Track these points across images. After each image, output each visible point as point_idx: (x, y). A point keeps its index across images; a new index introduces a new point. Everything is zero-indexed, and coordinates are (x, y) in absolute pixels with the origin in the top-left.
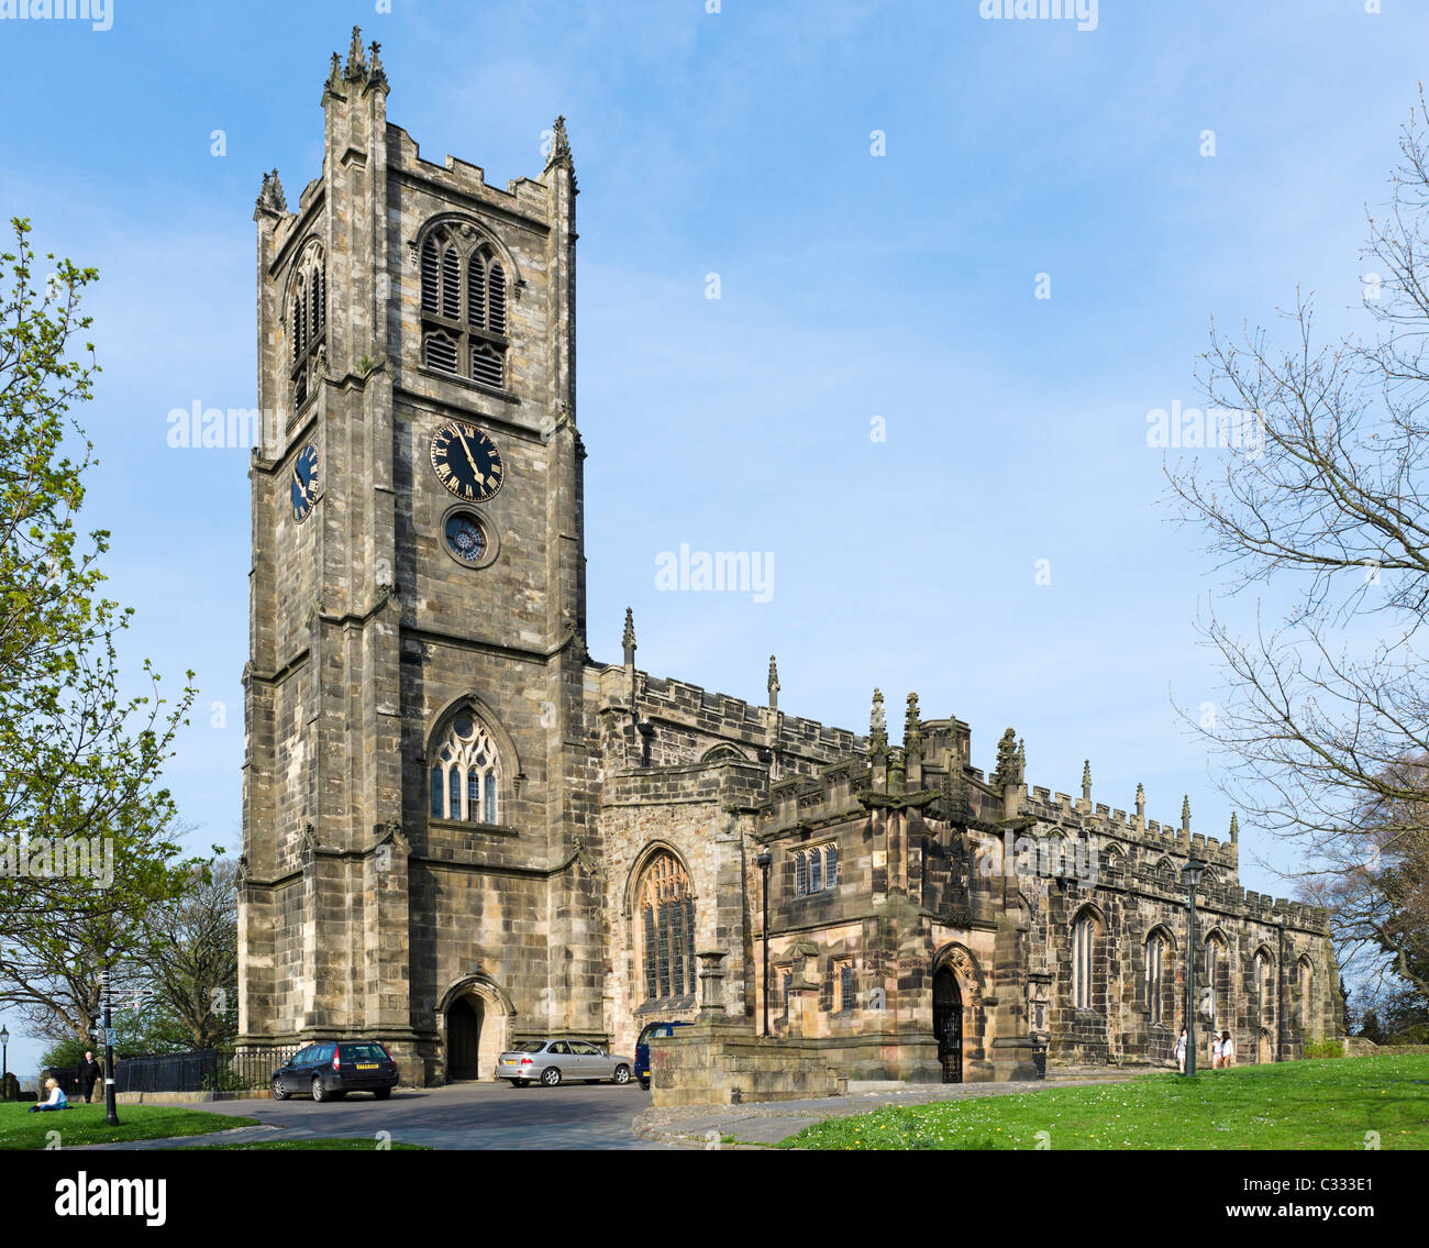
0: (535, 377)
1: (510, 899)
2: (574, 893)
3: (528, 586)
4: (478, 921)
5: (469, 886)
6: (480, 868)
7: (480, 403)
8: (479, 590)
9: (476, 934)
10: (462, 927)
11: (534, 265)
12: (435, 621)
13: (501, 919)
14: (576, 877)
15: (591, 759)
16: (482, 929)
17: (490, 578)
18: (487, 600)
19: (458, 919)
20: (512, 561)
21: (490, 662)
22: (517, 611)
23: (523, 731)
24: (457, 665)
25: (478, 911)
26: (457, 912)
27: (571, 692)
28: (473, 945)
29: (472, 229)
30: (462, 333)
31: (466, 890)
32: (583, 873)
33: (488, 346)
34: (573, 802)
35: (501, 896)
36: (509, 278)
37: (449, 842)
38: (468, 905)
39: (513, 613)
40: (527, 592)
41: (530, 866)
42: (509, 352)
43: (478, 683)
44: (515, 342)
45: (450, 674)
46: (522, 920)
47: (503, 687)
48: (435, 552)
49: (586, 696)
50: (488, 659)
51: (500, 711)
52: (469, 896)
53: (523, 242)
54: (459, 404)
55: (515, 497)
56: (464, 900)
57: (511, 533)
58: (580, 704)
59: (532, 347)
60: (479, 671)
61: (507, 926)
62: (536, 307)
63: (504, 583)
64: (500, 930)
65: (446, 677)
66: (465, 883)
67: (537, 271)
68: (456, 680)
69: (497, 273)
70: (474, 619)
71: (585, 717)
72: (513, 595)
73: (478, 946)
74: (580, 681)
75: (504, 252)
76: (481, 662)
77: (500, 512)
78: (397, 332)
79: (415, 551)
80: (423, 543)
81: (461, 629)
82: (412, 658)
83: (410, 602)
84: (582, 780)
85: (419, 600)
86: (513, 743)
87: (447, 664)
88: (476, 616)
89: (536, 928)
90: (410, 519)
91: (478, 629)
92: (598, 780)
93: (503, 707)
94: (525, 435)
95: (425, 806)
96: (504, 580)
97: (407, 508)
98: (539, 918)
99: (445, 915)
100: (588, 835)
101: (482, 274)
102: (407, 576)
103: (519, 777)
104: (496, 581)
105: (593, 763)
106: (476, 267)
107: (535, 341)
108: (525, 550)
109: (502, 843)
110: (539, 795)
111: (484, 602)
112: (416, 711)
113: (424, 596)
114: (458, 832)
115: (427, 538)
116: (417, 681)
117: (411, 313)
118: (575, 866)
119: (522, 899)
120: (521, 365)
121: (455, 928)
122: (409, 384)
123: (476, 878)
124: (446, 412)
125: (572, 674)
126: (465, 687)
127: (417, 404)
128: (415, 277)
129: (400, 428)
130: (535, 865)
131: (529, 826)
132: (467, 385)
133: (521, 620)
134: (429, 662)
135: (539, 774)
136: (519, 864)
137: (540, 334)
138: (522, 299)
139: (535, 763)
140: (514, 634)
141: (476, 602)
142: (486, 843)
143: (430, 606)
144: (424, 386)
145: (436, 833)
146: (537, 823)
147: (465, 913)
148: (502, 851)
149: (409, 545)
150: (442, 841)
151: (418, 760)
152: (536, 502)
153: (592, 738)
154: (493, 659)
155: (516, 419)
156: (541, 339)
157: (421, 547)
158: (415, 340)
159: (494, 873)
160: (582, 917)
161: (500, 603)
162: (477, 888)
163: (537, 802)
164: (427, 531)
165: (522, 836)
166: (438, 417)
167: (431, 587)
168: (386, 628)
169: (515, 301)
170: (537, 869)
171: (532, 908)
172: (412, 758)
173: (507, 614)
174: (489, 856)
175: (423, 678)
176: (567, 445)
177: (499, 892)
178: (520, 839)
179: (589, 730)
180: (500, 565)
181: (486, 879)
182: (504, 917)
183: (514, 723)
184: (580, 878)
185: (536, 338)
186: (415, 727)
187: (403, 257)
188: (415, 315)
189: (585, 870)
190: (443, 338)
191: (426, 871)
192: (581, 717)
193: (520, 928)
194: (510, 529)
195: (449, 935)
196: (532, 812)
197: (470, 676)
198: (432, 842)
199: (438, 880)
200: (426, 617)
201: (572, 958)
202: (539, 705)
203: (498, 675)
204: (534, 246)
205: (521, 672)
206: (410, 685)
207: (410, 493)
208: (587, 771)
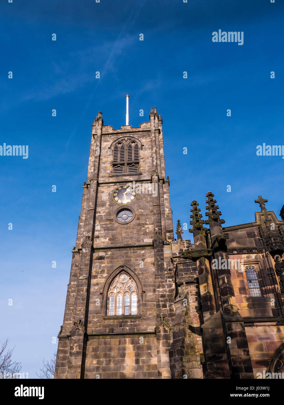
0: (148, 167)
1: (138, 348)
2: (161, 342)
3: (146, 224)
4: (123, 361)
5: (120, 344)
6: (123, 335)
7: (130, 178)
8: (128, 230)
9: (122, 367)
10: (115, 364)
11: (147, 140)
12: (111, 244)
13: (134, 358)
14: (162, 333)
15: (168, 280)
16: (125, 365)
17: (132, 226)
19: (114, 361)
20: (140, 218)
21: (131, 252)
22: (142, 233)
23: (145, 275)
24: (118, 256)
25: (123, 355)
26: (113, 358)
27: (158, 255)
28: (120, 373)
29: (128, 139)
30: (125, 163)
31: (118, 346)
32: (165, 331)
33: (133, 164)
34: (161, 299)
35: (134, 347)
36: (140, 146)
37: (112, 325)
38: (118, 353)
39: (141, 234)
40: (146, 226)
41: (149, 331)
42: (140, 163)
43: (126, 261)
44: (141, 160)
45: (115, 260)
46: (145, 358)
47: (137, 260)
48: (112, 222)
49: (165, 256)
50: (130, 252)
51: (135, 270)
52: (119, 349)
53: (143, 136)
54: (123, 180)
55: (142, 200)
56: (117, 351)
58: (163, 259)
59: (147, 160)
60: (127, 256)
61: (137, 362)
62: (148, 150)
63: (137, 226)
64: (134, 364)
65: (114, 262)
66: (118, 343)
68: (118, 262)
69: (137, 146)
70: (126, 240)
71: (165, 264)
72: (141, 228)
73: (123, 373)
74: (162, 251)
75: (137, 141)
76: (127, 253)
77: (136, 205)
78: (104, 170)
79: (105, 224)
80: (108, 221)
81: (121, 244)
82: (101, 258)
83: (103, 240)
84: (164, 289)
85: (106, 239)
86: (139, 280)
87: (115, 257)
88: (127, 238)
89: (152, 361)
90: (104, 216)
91: (127, 242)
92: (172, 288)
93: (136, 267)
94: (144, 182)
95: (103, 311)
96: (138, 225)
97: (103, 213)
98: (153, 356)
99: (108, 359)
100: (169, 313)
101: (132, 148)
102: (102, 232)
103: (143, 293)
104: (134, 226)
105: (169, 281)
106: (130, 147)
107: (148, 158)
108: (145, 214)
109: (136, 322)
110: (153, 299)
111: (130, 233)
112: (101, 276)
113: (108, 237)
114: (116, 321)
115: (110, 219)
116: (103, 265)
117: (108, 164)
118: (161, 328)
119: (145, 347)
120: (143, 165)
121: (112, 365)
122: (107, 181)
123: (123, 339)
124: (118, 184)
125: (159, 249)
126: (121, 263)
127: (108, 185)
128: (110, 155)
129: (103, 192)
130: (151, 330)
131: (148, 313)
132: (125, 175)
133: (144, 236)
134: (108, 258)
135: (152, 290)
136: (143, 330)
137: (149, 156)
138: (143, 149)
139: (150, 286)
140: (141, 241)
141: (127, 234)
142: (129, 323)
143: (110, 240)
144: (112, 180)
145: (107, 322)
146: (151, 311)
147: (117, 358)
148: (136, 326)
149: (103, 223)
150: (109, 325)
151: (101, 294)
152: (149, 199)
153: (169, 271)
154: (132, 251)
155: (142, 179)
156: (150, 157)
157: (108, 223)
158: (109, 170)
159: (132, 336)
160: (166, 353)
161: (136, 232)
162: (123, 344)
163: (151, 302)
164: (110, 217)
165: (145, 318)
166: (115, 186)
167: (110, 234)
168: (86, 250)
169: (141, 151)
170: (150, 332)
171: (149, 351)
172: (99, 293)
173: (139, 235)
174: (129, 329)
175: (105, 264)
176: (156, 180)
177: (133, 345)
178: (144, 319)
179: (168, 268)
180: (136, 221)
181: (127, 339)
182: (136, 357)
183: (140, 273)
184: (164, 333)
185: (148, 157)
186: (101, 282)
187: (107, 152)
188: (110, 164)
189: (167, 329)
190: (119, 167)
191: (100, 339)
192: (164, 264)
193: (143, 362)
194: (140, 209)
195: (109, 369)
196: (149, 306)
197: (123, 259)
198: (105, 326)
199: (105, 343)
200: (108, 243)
201: (162, 376)
202: (151, 264)
203: (134, 256)
204: (147, 136)
205: (144, 253)
206: (100, 267)
207: (105, 208)
208: (167, 285)
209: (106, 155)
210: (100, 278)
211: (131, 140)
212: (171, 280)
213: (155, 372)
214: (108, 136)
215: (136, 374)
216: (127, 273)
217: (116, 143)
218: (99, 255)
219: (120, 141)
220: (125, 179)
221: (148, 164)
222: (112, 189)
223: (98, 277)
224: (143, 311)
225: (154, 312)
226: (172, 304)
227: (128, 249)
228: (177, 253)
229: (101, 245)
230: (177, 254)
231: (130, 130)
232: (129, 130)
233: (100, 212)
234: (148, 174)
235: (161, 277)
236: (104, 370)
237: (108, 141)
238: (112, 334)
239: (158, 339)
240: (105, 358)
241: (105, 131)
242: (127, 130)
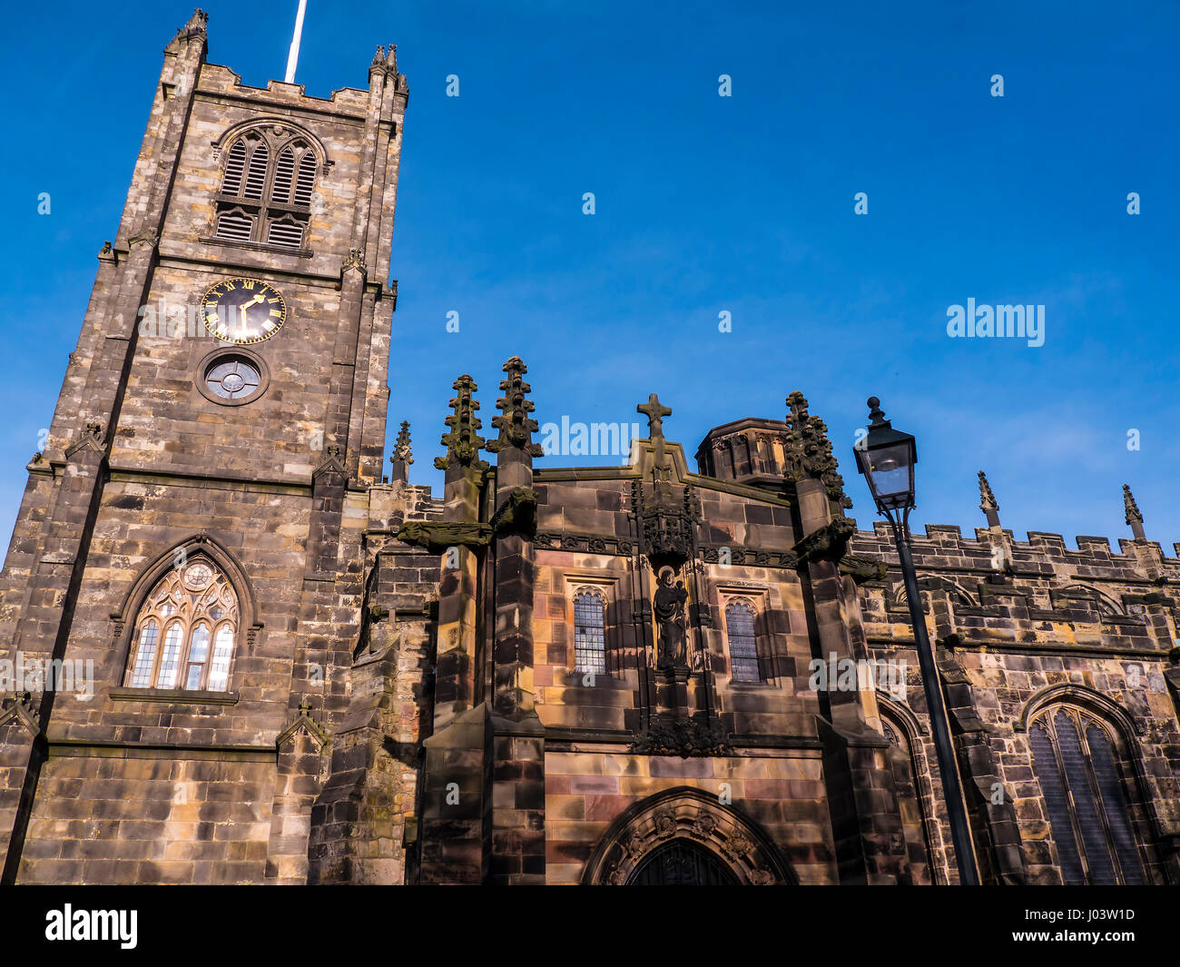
0: (337, 235)
1: (215, 792)
2: (290, 778)
3: (301, 418)
4: (159, 828)
5: (155, 775)
6: (172, 749)
7: (269, 261)
8: (237, 426)
9: (151, 846)
10: (131, 837)
11: (347, 149)
12: (173, 462)
13: (196, 822)
14: (298, 753)
15: (343, 597)
16: (163, 839)
17: (253, 414)
18: (246, 436)
19: (126, 828)
20: (284, 395)
21: (236, 499)
22: (283, 444)
23: (270, 573)
24: (191, 505)
25: (162, 811)
26: (125, 817)
27: (323, 520)
28: (144, 864)
29: (285, 129)
30: (260, 208)
31: (147, 784)
32: (308, 747)
33: (289, 216)
34: (310, 652)
35: (201, 788)
36: (320, 161)
37: (136, 718)
38: (146, 804)
39: (278, 446)
40: (300, 424)
41: (256, 743)
42: (311, 218)
43: (216, 523)
44: (318, 209)
45: (179, 516)
46: (231, 823)
47: (251, 525)
48: (187, 394)
49: (345, 523)
50: (233, 497)
51: (241, 554)
52: (150, 792)
53: (337, 133)
54: (244, 263)
55: (298, 337)
56: (141, 798)
57: (288, 370)
58: (336, 534)
59: (336, 213)
60: (220, 510)
61: (205, 832)
62: (347, 180)
63: (270, 417)
64: (193, 839)
65: (172, 520)
66: (149, 773)
67: (351, 153)
68: (186, 521)
69: (310, 159)
70: (225, 457)
71: (341, 548)
72: (281, 428)
73: (152, 865)
74: (339, 507)
75: (315, 143)
76: (224, 499)
77: (277, 351)
78: (185, 213)
79: (161, 396)
80: (174, 386)
81: (206, 468)
82: (131, 503)
83: (145, 445)
84: (326, 623)
85: (156, 443)
86: (250, 587)
87: (178, 506)
88: (229, 452)
89: (252, 832)
90: (163, 366)
91: (229, 466)
92: (351, 622)
93: (247, 548)
94: (316, 283)
95: (111, 673)
96: (272, 415)
97: (162, 355)
98: (258, 817)
99: (107, 821)
100: (329, 694)
101: (292, 161)
102: (146, 420)
103: (255, 628)
104: (260, 417)
105: (346, 602)
106: (287, 157)
107: (341, 207)
108: (303, 384)
109: (218, 714)
110: (284, 648)
111: (242, 438)
112: (123, 560)
113: (164, 437)
114: (152, 705)
115: (180, 382)
116: (133, 527)
117: (204, 197)
118: (298, 738)
119: (235, 792)
120: (322, 227)
121: (119, 839)
122: (189, 252)
123: (166, 764)
124: (225, 271)
125: (328, 501)
126: (199, 529)
127: (192, 267)
128: (214, 168)
129: (169, 288)
130: (265, 741)
131: (263, 690)
132: (255, 248)
133: (286, 453)
134: (153, 505)
135: (286, 622)
136: (239, 741)
137: (347, 202)
138: (330, 175)
139: (282, 609)
140: (276, 468)
141: (231, 439)
142: (194, 716)
143: (169, 447)
144: (205, 253)
145: (119, 707)
146: (275, 684)
147: (141, 816)
148: (216, 725)
149: (155, 390)
150: (125, 718)
151: (112, 617)
152: (322, 339)
153: (349, 571)
154: (241, 495)
155: (311, 270)
156: (348, 205)
157: (170, 391)
158: (203, 218)
159: (198, 754)
160: (299, 812)
161: (262, 438)
162: (166, 778)
163: (279, 658)
164: (181, 375)
165: (249, 703)
166: (215, 276)
167: (174, 428)
168: (80, 470)
169: (322, 178)
170: (261, 747)
171: (249, 803)
172: (105, 615)
173: (270, 448)
174: (194, 734)
175: (142, 523)
176: (354, 283)
177: (200, 782)
178: (246, 707)
179: (347, 562)
180: (268, 401)
181: (182, 765)
182: (201, 819)
183: (257, 565)
184: (305, 754)
185: (342, 205)
186: (118, 579)
187: (204, 155)
188: (208, 198)
189: (314, 741)
190: (239, 215)
191: (91, 759)
192: (336, 548)
193: (225, 834)
194: (286, 365)
195: (108, 851)
196: (269, 671)
197: (206, 516)
198: (112, 720)
199: (106, 772)
200: (162, 459)
201: (277, 876)
202: (298, 542)
203: (245, 513)
204: (349, 135)
205: (277, 507)
206: (123, 531)
207: (168, 343)
208: (337, 612)
209: (200, 165)
210: (117, 565)
211: (294, 136)
212: (351, 598)
213: (259, 864)
214: (216, 101)
215: (194, 869)
216: (213, 560)
217: (241, 134)
218: (123, 492)
219: (257, 129)
220: (254, 260)
221: (338, 228)
222: (204, 284)
223: (112, 563)
224: (247, 683)
225: (283, 689)
226: (343, 671)
227: (229, 486)
228: (384, 522)
229: (137, 461)
230: (381, 525)
231: (295, 100)
232: (292, 98)
233: (147, 353)
234: (331, 258)
235: (320, 587)
236: (89, 852)
237: (215, 120)
238: (133, 744)
239: (283, 770)
240: (100, 816)
241: (210, 84)
242: (285, 97)
